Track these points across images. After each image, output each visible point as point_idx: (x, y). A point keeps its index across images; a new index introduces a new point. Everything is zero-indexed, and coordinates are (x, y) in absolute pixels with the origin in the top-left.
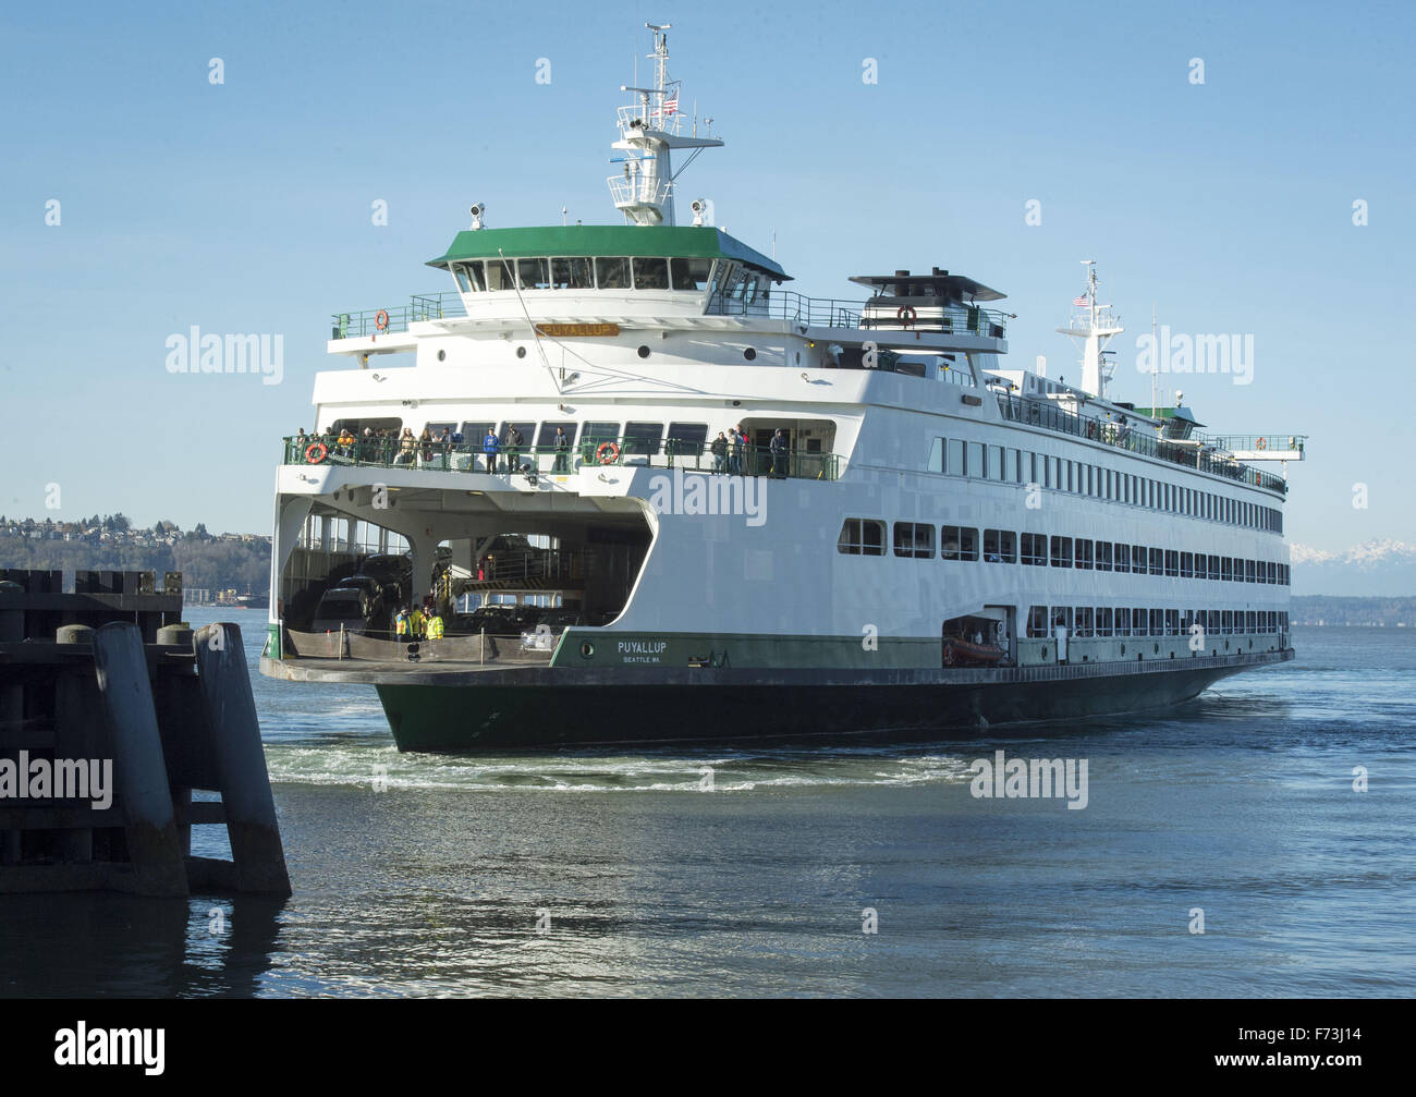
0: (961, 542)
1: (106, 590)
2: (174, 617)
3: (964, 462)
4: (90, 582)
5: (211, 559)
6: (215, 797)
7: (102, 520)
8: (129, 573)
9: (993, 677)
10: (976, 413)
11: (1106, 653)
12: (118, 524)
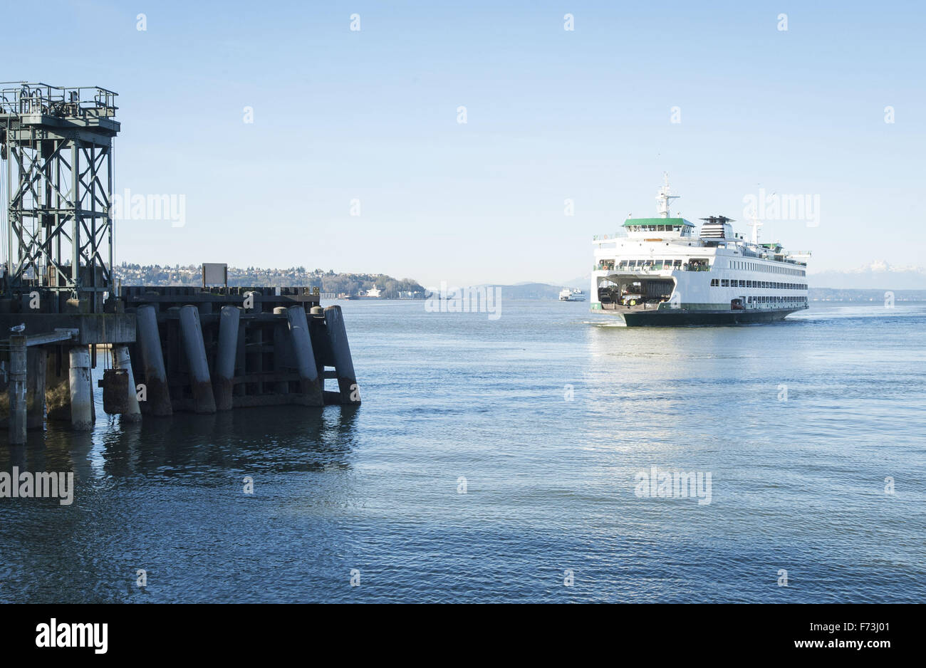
0: (734, 283)
1: (292, 294)
2: (317, 304)
3: (734, 266)
4: (286, 291)
5: (335, 282)
6: (332, 369)
7: (295, 269)
8: (300, 288)
9: (741, 312)
10: (736, 255)
11: (764, 307)
12: (301, 270)
